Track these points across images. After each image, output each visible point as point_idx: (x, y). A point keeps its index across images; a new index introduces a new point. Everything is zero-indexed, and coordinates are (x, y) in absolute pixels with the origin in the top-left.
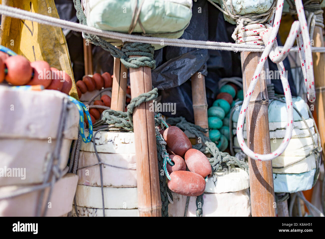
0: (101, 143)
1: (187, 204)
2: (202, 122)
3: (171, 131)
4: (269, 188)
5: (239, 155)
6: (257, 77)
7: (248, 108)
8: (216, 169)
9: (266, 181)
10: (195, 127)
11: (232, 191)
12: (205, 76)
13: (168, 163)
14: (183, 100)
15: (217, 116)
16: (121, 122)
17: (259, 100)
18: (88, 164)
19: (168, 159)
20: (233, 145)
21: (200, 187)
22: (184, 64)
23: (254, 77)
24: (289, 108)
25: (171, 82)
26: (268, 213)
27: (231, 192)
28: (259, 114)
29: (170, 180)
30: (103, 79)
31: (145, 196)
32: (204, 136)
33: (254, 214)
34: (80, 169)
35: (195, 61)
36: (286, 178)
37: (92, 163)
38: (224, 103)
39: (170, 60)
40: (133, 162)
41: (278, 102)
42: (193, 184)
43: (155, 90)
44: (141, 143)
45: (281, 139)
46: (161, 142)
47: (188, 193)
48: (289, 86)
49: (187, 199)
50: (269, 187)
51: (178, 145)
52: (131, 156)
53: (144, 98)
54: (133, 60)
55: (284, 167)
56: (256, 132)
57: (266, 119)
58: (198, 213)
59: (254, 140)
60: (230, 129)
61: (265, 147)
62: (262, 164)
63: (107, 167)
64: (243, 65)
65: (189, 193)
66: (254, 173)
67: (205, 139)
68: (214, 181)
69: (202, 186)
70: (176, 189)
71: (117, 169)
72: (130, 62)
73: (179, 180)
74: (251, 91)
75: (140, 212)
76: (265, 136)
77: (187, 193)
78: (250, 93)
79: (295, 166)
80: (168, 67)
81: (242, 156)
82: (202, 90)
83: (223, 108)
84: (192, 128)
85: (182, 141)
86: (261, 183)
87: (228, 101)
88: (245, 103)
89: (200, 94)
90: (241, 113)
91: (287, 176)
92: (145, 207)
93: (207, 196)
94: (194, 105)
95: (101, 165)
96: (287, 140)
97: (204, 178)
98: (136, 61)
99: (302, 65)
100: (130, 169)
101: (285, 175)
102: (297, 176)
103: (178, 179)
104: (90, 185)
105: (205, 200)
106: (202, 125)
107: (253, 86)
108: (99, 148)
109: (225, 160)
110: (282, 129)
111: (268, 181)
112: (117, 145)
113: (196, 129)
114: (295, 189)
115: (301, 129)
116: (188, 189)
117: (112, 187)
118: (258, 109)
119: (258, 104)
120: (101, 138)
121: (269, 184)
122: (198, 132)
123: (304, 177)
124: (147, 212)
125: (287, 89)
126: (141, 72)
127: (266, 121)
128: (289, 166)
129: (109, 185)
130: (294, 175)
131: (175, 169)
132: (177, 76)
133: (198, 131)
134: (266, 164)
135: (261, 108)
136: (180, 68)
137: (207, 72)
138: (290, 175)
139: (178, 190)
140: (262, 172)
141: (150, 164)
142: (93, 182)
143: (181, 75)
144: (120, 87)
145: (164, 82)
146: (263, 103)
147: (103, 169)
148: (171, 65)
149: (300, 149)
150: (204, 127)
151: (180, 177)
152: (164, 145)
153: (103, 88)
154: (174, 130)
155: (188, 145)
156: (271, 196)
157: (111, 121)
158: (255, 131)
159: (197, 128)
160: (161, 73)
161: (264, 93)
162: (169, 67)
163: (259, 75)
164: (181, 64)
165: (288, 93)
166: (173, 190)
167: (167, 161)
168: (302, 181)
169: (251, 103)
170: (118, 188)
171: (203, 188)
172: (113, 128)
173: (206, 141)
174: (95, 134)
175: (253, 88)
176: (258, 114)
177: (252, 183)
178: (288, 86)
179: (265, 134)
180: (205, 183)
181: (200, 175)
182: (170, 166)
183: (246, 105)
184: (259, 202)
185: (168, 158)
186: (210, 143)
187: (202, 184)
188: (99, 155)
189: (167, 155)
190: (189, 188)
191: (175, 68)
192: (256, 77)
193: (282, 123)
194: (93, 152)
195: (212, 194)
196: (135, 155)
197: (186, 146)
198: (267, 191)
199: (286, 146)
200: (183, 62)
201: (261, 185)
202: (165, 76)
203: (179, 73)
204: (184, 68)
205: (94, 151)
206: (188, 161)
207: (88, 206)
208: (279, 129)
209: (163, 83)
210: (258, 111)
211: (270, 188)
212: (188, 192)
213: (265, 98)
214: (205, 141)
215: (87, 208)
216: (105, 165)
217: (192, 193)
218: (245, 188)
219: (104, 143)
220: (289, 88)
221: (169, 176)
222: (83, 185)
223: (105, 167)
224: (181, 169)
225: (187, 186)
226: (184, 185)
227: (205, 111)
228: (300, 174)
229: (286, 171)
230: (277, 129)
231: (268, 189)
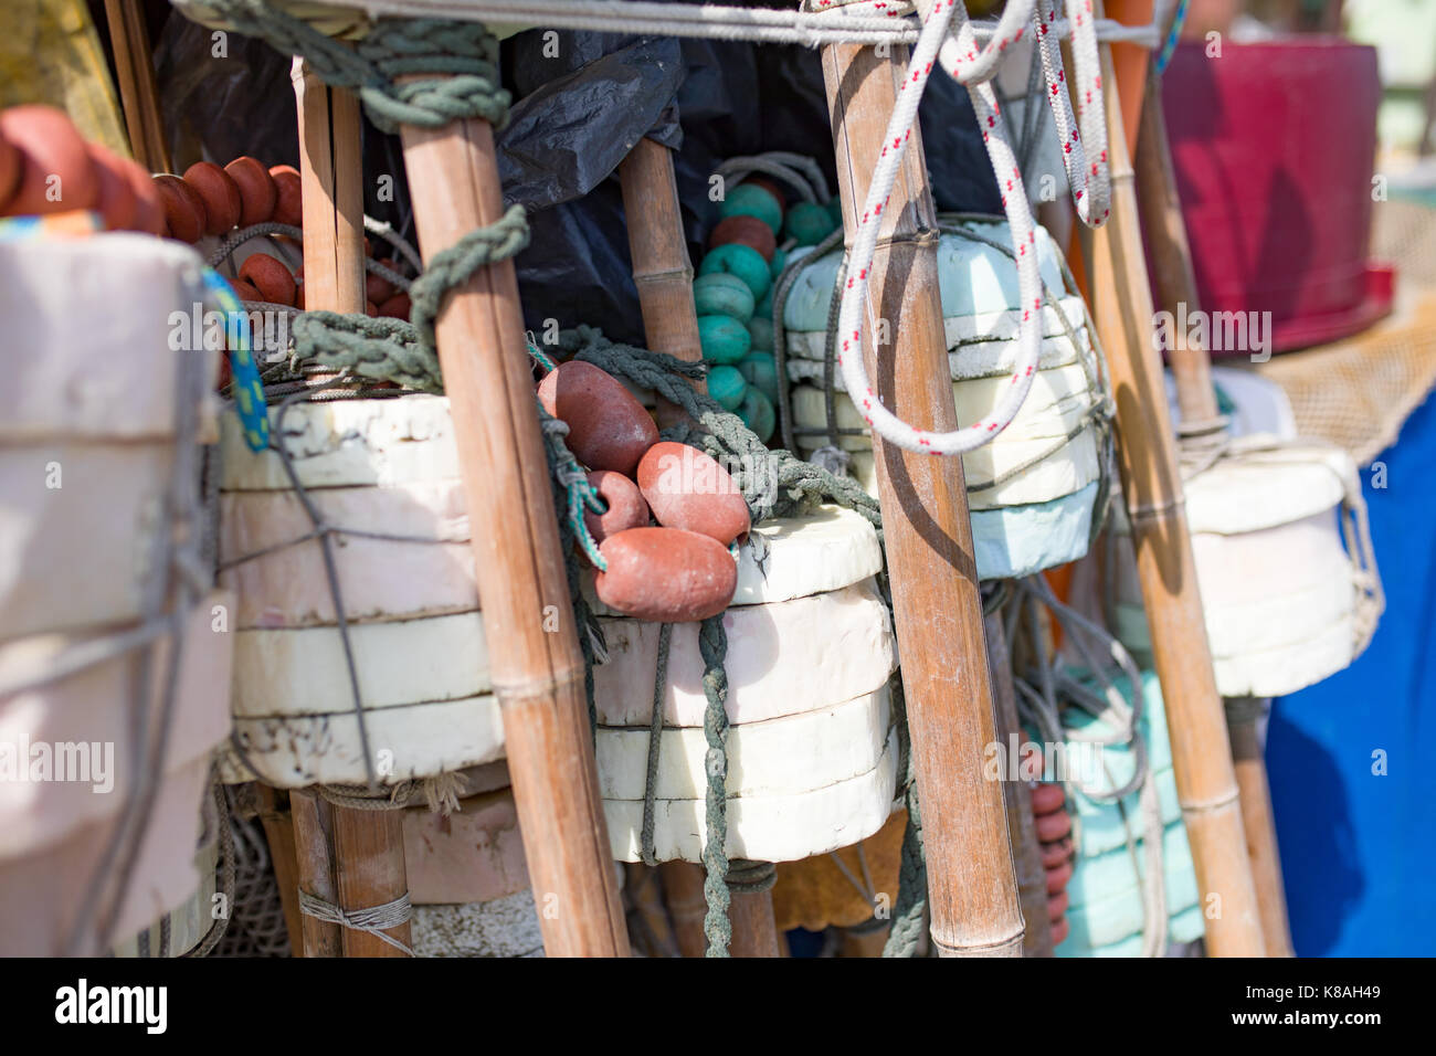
0: (313, 449)
1: (663, 657)
2: (679, 338)
3: (572, 382)
4: (961, 561)
5: (824, 456)
6: (900, 144)
7: (871, 263)
8: (760, 513)
9: (948, 533)
10: (653, 361)
11: (826, 589)
12: (673, 150)
13: (587, 505)
14: (586, 256)
15: (725, 311)
16: (385, 356)
17: (905, 231)
18: (266, 540)
19: (586, 489)
20: (793, 423)
21: (719, 582)
22: (592, 108)
23: (889, 142)
24: (1026, 254)
25: (545, 183)
26: (961, 650)
27: (824, 593)
28: (908, 288)
29: (601, 568)
30: (234, 185)
31: (523, 635)
32: (692, 392)
33: (912, 661)
34: (229, 565)
35: (638, 92)
36: (1000, 524)
37: (283, 535)
38: (747, 259)
39: (538, 91)
40: (454, 514)
41: (957, 240)
42: (694, 573)
43: (516, 214)
44: (486, 431)
45: (977, 378)
46: (547, 426)
47: (676, 610)
48: (1019, 174)
49: (663, 640)
50: (960, 556)
51: (606, 435)
52: (444, 488)
53: (481, 249)
54: (422, 91)
55: (996, 482)
56: (902, 356)
57: (933, 305)
58: (712, 684)
59: (897, 388)
60: (778, 358)
61: (936, 409)
62: (929, 473)
63: (355, 545)
64: (837, 100)
65: (681, 610)
66: (904, 509)
67: (698, 405)
68: (759, 558)
69: (726, 578)
70: (633, 599)
71: (395, 546)
72: (407, 101)
73: (639, 566)
74: (881, 200)
75: (502, 702)
76: (935, 366)
77: (675, 608)
78: (879, 208)
79: (1032, 476)
80: (530, 121)
81: (837, 459)
82: (668, 208)
83: (745, 278)
84: (645, 363)
85: (622, 417)
86: (931, 545)
87: (761, 250)
88: (863, 245)
89: (662, 226)
90: (849, 287)
91: (1006, 515)
92: (527, 679)
93: (737, 615)
94: (636, 274)
95: (323, 538)
96: (1026, 370)
97: (725, 545)
98: (432, 96)
99: (1051, 90)
100: (447, 541)
101: (997, 513)
102: (1040, 511)
103: (635, 560)
104: (289, 624)
105: (732, 633)
106: (679, 349)
107: (887, 178)
108: (308, 472)
109: (790, 477)
110: (980, 341)
111: (956, 534)
112: (381, 450)
113: (658, 369)
114: (1036, 559)
115: (1047, 335)
116: (680, 592)
117: (382, 618)
118: (903, 269)
119: (903, 247)
120: (308, 432)
121: (960, 543)
122: (666, 380)
123: (1063, 511)
124: (535, 698)
125: (1012, 184)
126: (458, 142)
127: (935, 310)
128: (1011, 476)
129: (370, 611)
130: (1030, 511)
131: (614, 525)
132: (573, 157)
133: (665, 376)
134: (944, 471)
135: (916, 262)
136: (582, 122)
137: (680, 136)
138: (1017, 509)
139: (640, 600)
140: (932, 503)
141: (531, 511)
142: (297, 610)
143: (587, 146)
144: (338, 213)
145: (517, 184)
146: (920, 244)
147: (337, 553)
148: (544, 111)
149: (1043, 411)
150: (688, 358)
151: (643, 552)
152: (562, 434)
153: (236, 227)
154: (583, 377)
155: (647, 430)
156: (967, 587)
157: (339, 356)
158: (897, 352)
159: (663, 362)
160: (503, 147)
161: (922, 205)
162: (535, 119)
163: (906, 133)
164: (584, 106)
165: (1018, 199)
166: (618, 603)
167: (584, 497)
168: (1056, 530)
169: (879, 243)
170: (404, 621)
171: (732, 583)
172: (329, 391)
173: (704, 411)
174: (280, 417)
175: (889, 188)
176: (903, 284)
177: (896, 551)
178: (1015, 170)
179: (935, 361)
180: (733, 564)
181: (712, 540)
182: (594, 517)
183: (866, 255)
184: (928, 615)
185: (583, 483)
186: (718, 415)
187: (725, 571)
188: (313, 497)
189: (580, 474)
190: (680, 587)
191: (561, 123)
192: (897, 141)
193: (978, 318)
194: (283, 490)
195: (755, 608)
196: (458, 482)
197: (639, 435)
198: (954, 571)
199: (1024, 393)
200: (589, 98)
201: (931, 551)
202: (521, 157)
203: (578, 141)
204: (598, 119)
205: (287, 483)
206: (655, 492)
207: (291, 705)
208: (970, 343)
209: (516, 188)
210: (905, 273)
211: (963, 561)
212: (678, 606)
213: (926, 223)
214: (702, 412)
215: (282, 718)
216: (343, 538)
217: (691, 608)
218: (869, 571)
219: (326, 449)
220: (1020, 180)
221: (599, 553)
222: (255, 628)
223: (343, 545)
224: (636, 523)
225: (673, 584)
226: (664, 580)
227: (686, 294)
228: (1049, 506)
229: (1004, 497)
230: (964, 343)
231: (955, 564)
